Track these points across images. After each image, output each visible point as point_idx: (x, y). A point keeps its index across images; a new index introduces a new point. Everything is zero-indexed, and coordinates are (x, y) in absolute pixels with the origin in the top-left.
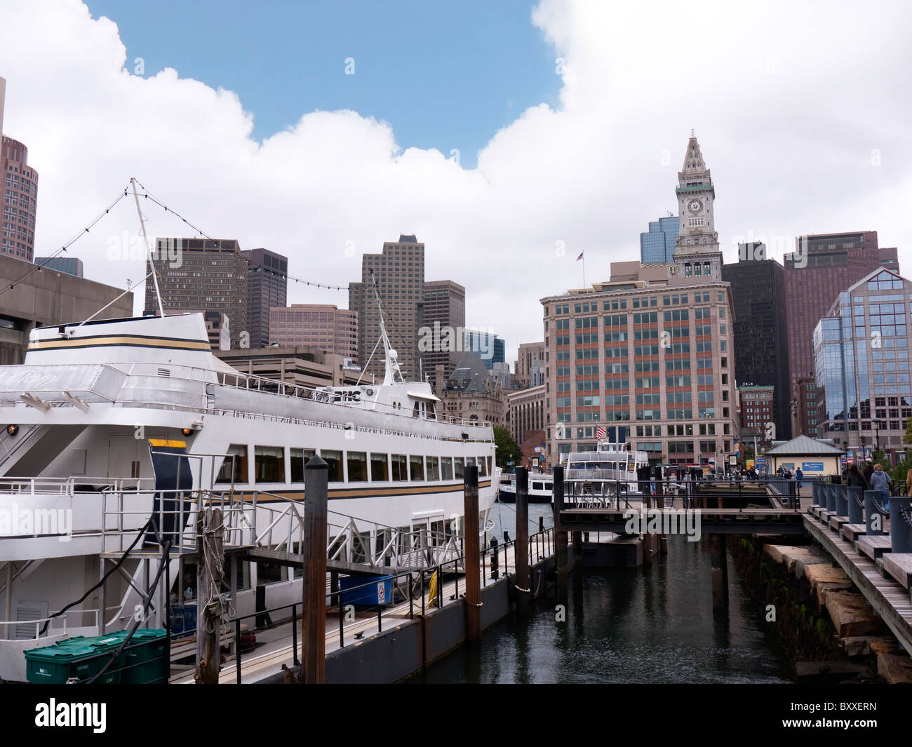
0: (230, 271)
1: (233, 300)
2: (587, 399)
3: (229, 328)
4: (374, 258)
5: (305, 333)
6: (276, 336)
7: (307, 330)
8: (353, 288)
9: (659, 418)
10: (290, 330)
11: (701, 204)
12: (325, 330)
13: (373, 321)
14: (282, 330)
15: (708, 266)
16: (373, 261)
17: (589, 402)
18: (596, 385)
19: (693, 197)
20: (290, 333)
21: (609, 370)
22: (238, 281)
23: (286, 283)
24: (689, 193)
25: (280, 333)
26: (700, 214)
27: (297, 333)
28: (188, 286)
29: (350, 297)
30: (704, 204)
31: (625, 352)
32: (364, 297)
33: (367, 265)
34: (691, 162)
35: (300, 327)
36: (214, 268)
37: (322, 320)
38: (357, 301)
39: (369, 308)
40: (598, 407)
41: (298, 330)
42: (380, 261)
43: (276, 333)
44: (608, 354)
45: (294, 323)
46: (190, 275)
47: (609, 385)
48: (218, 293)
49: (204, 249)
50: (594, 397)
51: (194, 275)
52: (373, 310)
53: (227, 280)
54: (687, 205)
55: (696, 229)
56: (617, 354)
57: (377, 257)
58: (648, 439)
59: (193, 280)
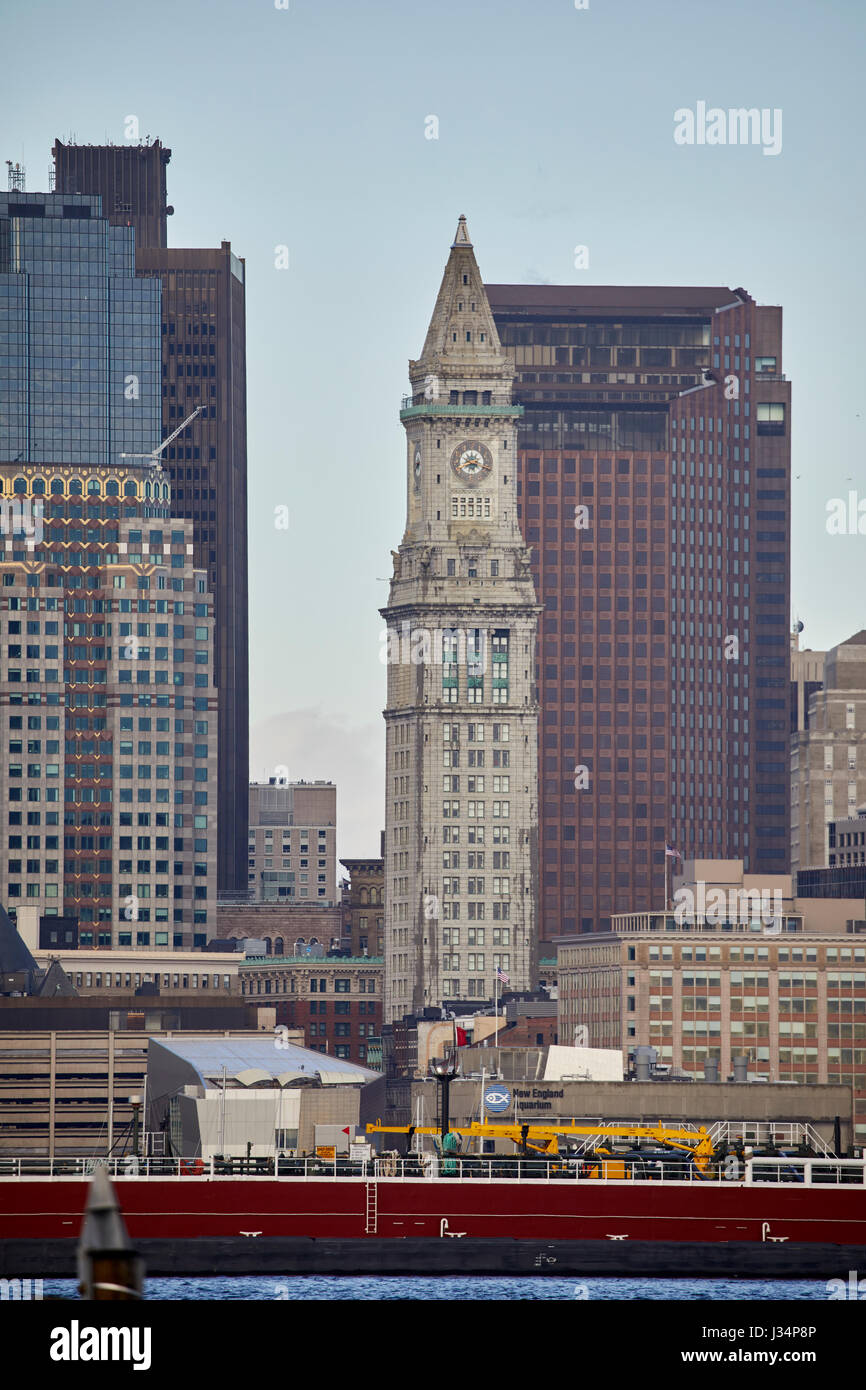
11: (485, 452)
15: (504, 641)
19: (464, 435)
24: (458, 422)
26: (484, 485)
30: (495, 456)
34: (461, 324)
54: (449, 455)
55: (474, 531)
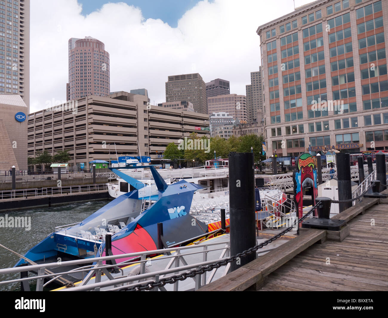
0: (196, 85)
1: (199, 97)
2: (292, 102)
3: (194, 108)
4: (255, 74)
5: (223, 107)
6: (211, 109)
7: (223, 105)
8: (247, 87)
9: (356, 110)
10: (216, 106)
12: (231, 105)
13: (257, 100)
14: (213, 106)
16: (255, 75)
17: (294, 105)
18: (299, 90)
20: (216, 107)
21: (309, 74)
22: (200, 90)
23: (229, 92)
25: (213, 108)
27: (219, 107)
28: (181, 94)
29: (246, 91)
31: (322, 57)
32: (252, 90)
33: (252, 77)
35: (221, 104)
36: (191, 85)
37: (229, 101)
38: (249, 92)
39: (254, 95)
40: (301, 107)
41: (220, 106)
42: (258, 75)
43: (211, 108)
44: (308, 61)
45: (218, 103)
46: (181, 89)
47: (309, 88)
48: (192, 95)
49: (186, 78)
50: (298, 100)
51: (183, 89)
52: (256, 95)
53: (196, 90)
56: (315, 59)
57: (257, 73)
58: (345, 131)
59: (183, 91)
